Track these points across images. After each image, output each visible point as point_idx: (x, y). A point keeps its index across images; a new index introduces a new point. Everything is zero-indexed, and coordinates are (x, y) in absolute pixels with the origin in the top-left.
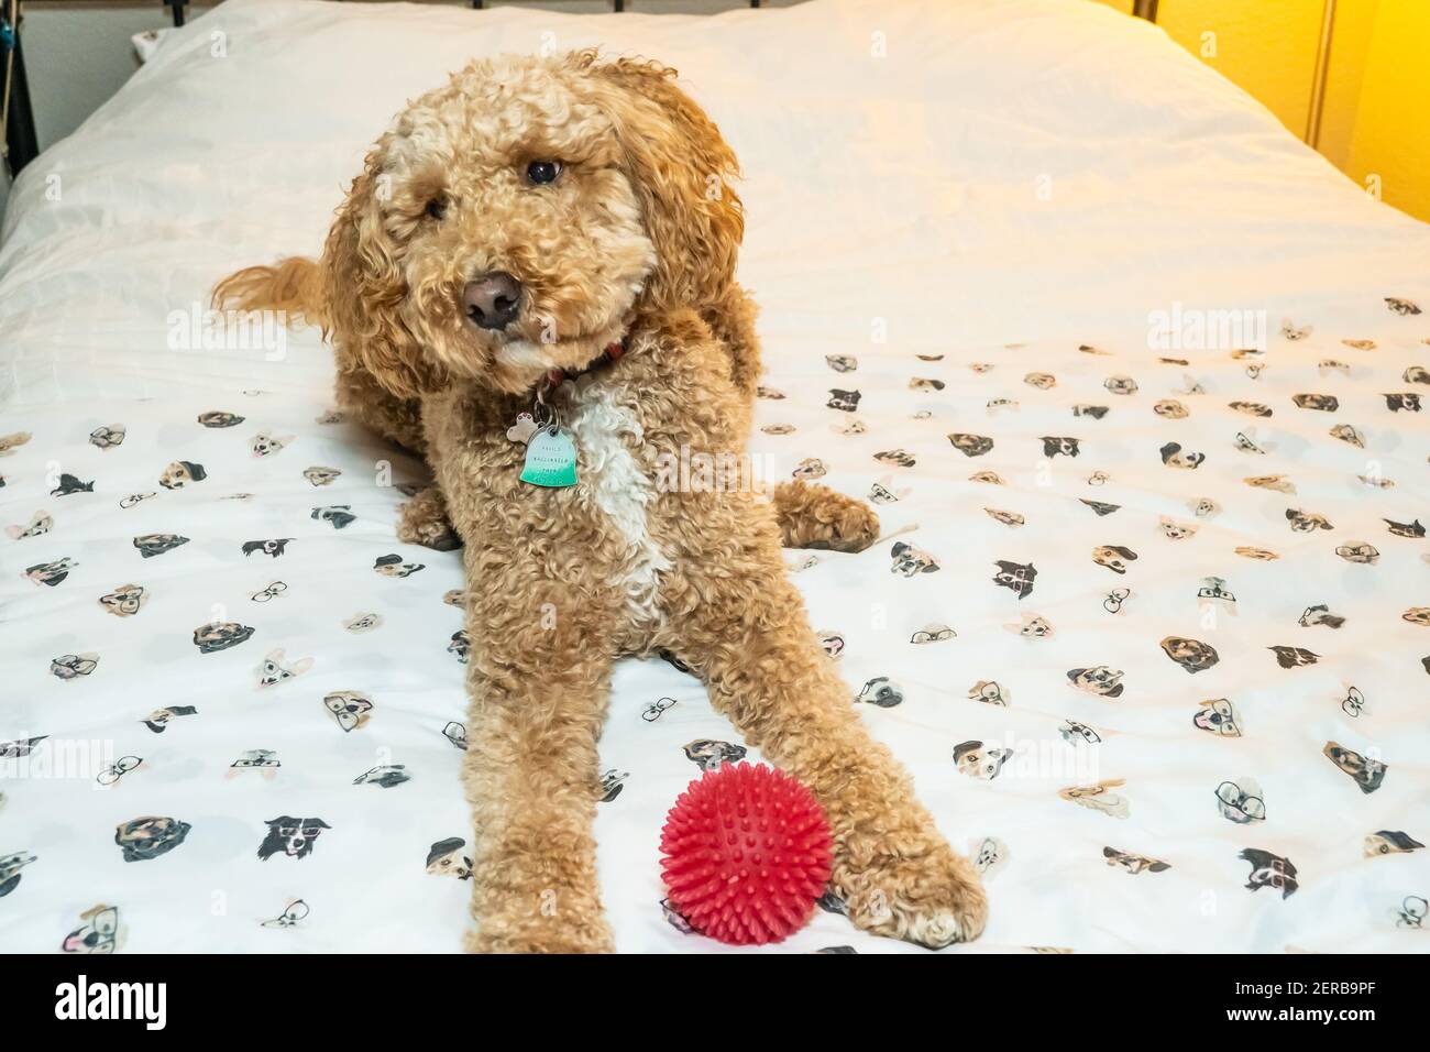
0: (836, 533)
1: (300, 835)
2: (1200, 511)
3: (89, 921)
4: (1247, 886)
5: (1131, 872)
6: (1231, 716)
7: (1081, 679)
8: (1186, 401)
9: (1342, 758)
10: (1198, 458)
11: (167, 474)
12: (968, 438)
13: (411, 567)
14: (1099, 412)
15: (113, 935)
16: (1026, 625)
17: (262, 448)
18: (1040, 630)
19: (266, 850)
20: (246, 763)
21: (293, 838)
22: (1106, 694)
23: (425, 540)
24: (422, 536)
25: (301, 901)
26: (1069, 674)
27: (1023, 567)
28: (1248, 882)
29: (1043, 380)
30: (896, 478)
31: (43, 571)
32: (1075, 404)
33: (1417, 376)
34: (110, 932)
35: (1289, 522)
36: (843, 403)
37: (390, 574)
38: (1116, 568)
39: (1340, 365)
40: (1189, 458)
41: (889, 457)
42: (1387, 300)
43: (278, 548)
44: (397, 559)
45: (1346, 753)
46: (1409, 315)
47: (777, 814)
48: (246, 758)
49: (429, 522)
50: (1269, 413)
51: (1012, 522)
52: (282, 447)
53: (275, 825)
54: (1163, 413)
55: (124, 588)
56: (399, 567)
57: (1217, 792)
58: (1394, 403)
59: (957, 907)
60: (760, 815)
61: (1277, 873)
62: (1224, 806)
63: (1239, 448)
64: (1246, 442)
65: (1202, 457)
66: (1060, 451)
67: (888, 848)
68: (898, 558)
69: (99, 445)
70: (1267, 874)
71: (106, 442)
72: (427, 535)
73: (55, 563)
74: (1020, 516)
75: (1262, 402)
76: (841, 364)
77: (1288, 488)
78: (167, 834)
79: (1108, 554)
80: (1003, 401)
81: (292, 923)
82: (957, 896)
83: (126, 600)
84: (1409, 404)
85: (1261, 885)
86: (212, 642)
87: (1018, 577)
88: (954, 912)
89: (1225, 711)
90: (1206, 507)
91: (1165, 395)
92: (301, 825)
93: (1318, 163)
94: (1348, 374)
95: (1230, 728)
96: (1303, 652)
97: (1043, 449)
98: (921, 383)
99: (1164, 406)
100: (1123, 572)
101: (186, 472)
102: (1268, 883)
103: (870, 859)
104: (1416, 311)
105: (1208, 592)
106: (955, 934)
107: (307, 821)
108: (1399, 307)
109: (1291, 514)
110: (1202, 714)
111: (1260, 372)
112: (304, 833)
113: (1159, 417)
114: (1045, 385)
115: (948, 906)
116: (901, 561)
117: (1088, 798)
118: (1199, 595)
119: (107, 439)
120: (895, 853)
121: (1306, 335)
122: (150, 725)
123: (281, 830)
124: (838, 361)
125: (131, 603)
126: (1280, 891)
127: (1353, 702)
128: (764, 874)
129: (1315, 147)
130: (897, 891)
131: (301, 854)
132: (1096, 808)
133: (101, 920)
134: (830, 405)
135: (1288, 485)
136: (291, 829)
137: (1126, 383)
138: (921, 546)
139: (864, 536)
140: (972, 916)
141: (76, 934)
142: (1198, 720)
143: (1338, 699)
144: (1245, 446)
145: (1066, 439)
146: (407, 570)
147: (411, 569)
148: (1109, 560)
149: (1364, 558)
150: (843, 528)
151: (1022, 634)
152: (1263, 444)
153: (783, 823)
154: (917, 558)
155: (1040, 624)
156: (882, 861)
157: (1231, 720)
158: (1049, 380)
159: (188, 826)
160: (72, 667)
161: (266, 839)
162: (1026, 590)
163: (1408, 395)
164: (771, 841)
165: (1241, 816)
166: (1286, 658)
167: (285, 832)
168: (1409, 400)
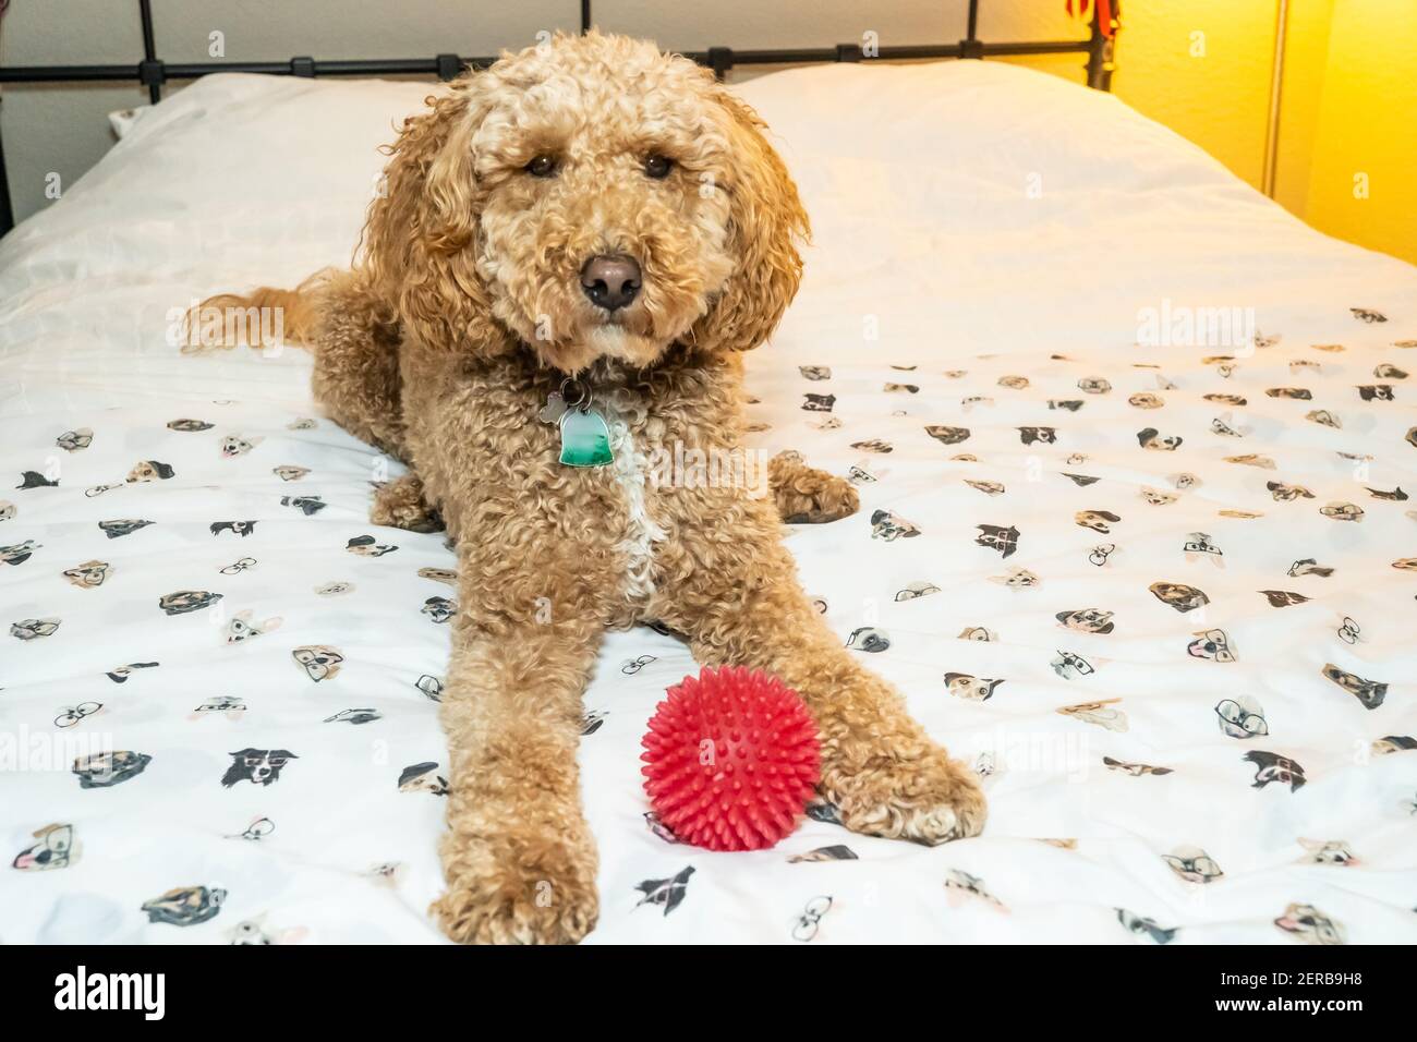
0: (816, 506)
1: (265, 765)
2: (1180, 484)
3: (42, 839)
4: (1254, 786)
5: (1133, 774)
6: (1226, 645)
7: (1071, 620)
8: (1161, 394)
9: (1342, 680)
10: (1175, 441)
11: (134, 473)
12: (944, 429)
13: (384, 548)
14: (1075, 406)
15: (67, 852)
16: (1012, 577)
17: (232, 448)
18: (1026, 580)
19: (230, 779)
20: (211, 708)
21: (258, 768)
22: (1097, 632)
23: (400, 523)
24: (396, 518)
25: (266, 819)
26: (1058, 616)
27: (1006, 529)
28: (1255, 782)
29: (1016, 382)
30: (874, 462)
31: (5, 552)
32: (1050, 398)
33: (1388, 372)
34: (64, 849)
35: (1271, 492)
36: (818, 406)
37: (362, 554)
38: (1099, 528)
39: (1311, 364)
40: (1166, 441)
41: (866, 446)
42: (1353, 310)
43: (247, 528)
44: (371, 540)
45: (1345, 676)
46: (1375, 323)
47: (762, 710)
48: (211, 703)
49: (404, 505)
50: (1243, 402)
51: (992, 490)
52: (251, 447)
53: (240, 756)
54: (1138, 404)
55: (89, 564)
56: (372, 548)
57: (1217, 709)
58: (1367, 393)
59: (955, 802)
60: (744, 711)
61: (1284, 770)
62: (1225, 724)
63: (1216, 433)
64: (1222, 427)
65: (1180, 441)
66: (1037, 439)
67: (885, 750)
68: (878, 526)
69: (66, 448)
70: (1272, 772)
71: (73, 444)
72: (401, 518)
73: (18, 546)
74: (1000, 485)
75: (1235, 394)
76: (814, 373)
77: (1268, 464)
78: (126, 764)
79: (1091, 518)
80: (978, 399)
81: (256, 838)
82: (956, 791)
83: (91, 574)
84: (1382, 394)
85: (1267, 782)
86: (178, 606)
87: (1002, 539)
88: (953, 808)
89: (1219, 640)
90: (1186, 480)
91: (1138, 390)
92: (267, 756)
93: (1275, 210)
94: (1319, 372)
95: (1225, 656)
96: (1293, 595)
97: (1020, 437)
98: (895, 387)
99: (1139, 398)
100: (1107, 532)
101: (154, 471)
102: (1276, 778)
103: (864, 762)
104: (1382, 319)
105: (1194, 546)
106: (954, 830)
107: (273, 752)
108: (1364, 315)
109: (1272, 486)
110: (1196, 643)
111: (1232, 371)
112: (270, 763)
113: (1135, 409)
114: (1019, 385)
115: (946, 802)
116: (881, 528)
117: (1085, 713)
118: (1185, 549)
119: (73, 442)
120: (892, 754)
121: (1275, 343)
122: (112, 676)
123: (246, 760)
124: (812, 371)
125: (96, 576)
126: (1288, 784)
127: (1349, 631)
128: (751, 767)
129: (1272, 196)
130: (894, 790)
131: (266, 782)
132: (1094, 722)
133: (54, 839)
134: (805, 408)
135: (1268, 461)
136: (256, 760)
137: (1099, 384)
138: (901, 514)
139: (844, 508)
140: (971, 813)
141: (28, 852)
142: (1193, 649)
143: (1333, 628)
144: (1222, 430)
145: (1043, 429)
146: (380, 551)
147: (384, 550)
148: (1093, 522)
149: (1349, 517)
150: (823, 500)
151: (1007, 584)
152: (1239, 428)
153: (769, 716)
154: (898, 525)
155: (1025, 576)
156: (878, 761)
157: (1226, 649)
158: (1023, 382)
159: (148, 758)
160: (33, 629)
161: (230, 769)
162: (1009, 550)
163: (1380, 387)
164: (756, 734)
165: (1243, 733)
166: (1277, 599)
167: (250, 762)
168: (1381, 391)
